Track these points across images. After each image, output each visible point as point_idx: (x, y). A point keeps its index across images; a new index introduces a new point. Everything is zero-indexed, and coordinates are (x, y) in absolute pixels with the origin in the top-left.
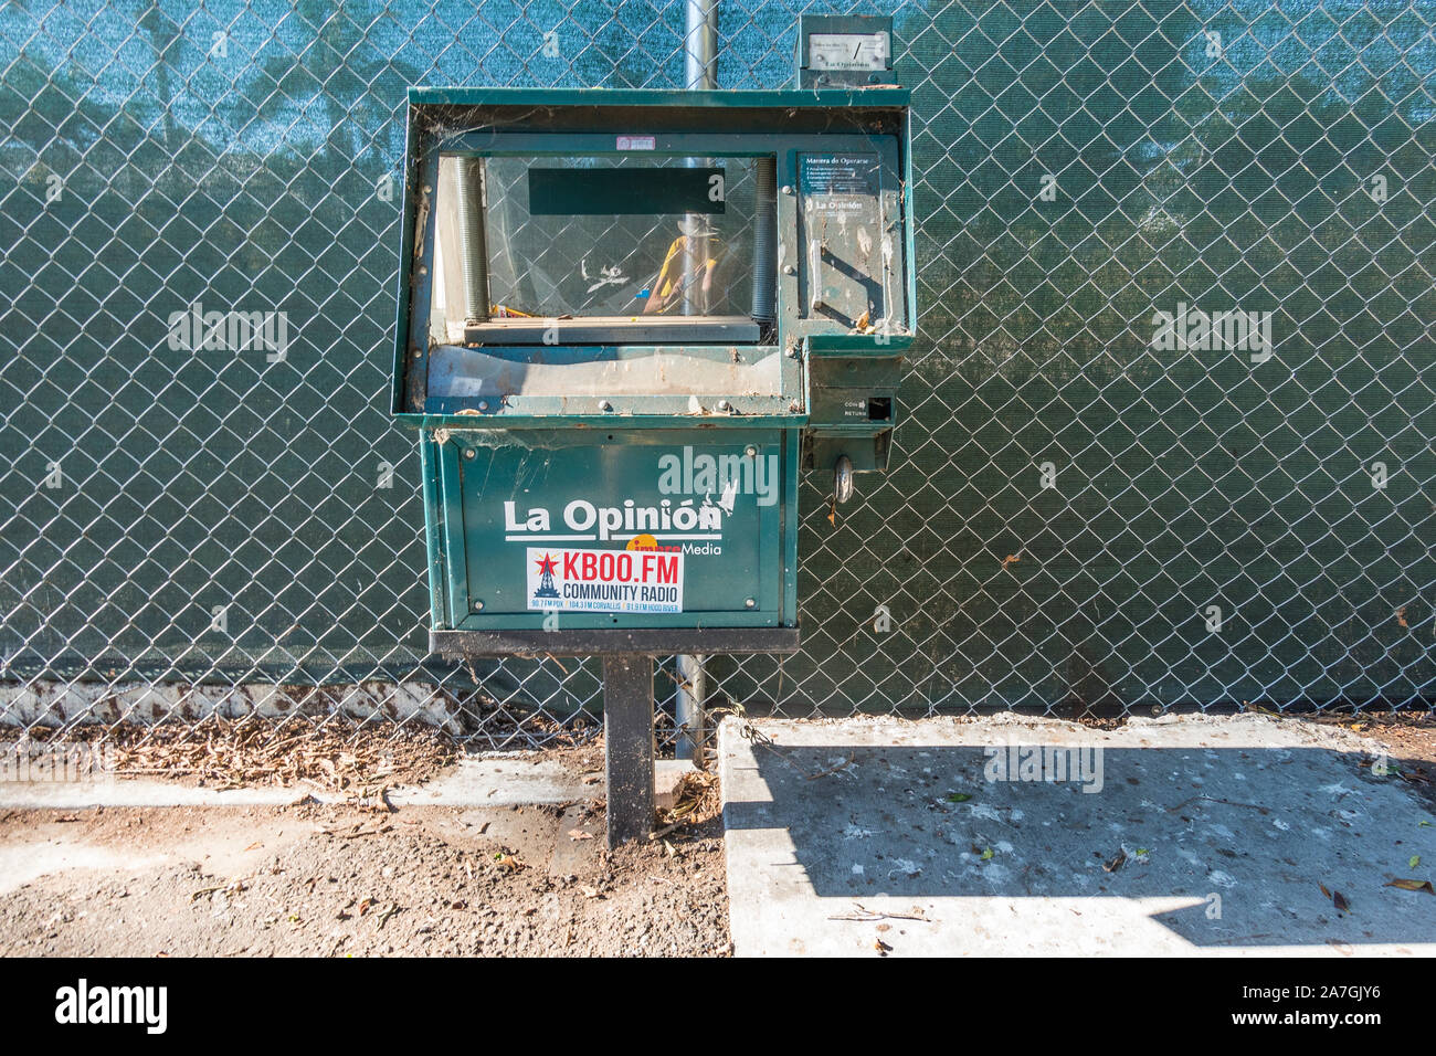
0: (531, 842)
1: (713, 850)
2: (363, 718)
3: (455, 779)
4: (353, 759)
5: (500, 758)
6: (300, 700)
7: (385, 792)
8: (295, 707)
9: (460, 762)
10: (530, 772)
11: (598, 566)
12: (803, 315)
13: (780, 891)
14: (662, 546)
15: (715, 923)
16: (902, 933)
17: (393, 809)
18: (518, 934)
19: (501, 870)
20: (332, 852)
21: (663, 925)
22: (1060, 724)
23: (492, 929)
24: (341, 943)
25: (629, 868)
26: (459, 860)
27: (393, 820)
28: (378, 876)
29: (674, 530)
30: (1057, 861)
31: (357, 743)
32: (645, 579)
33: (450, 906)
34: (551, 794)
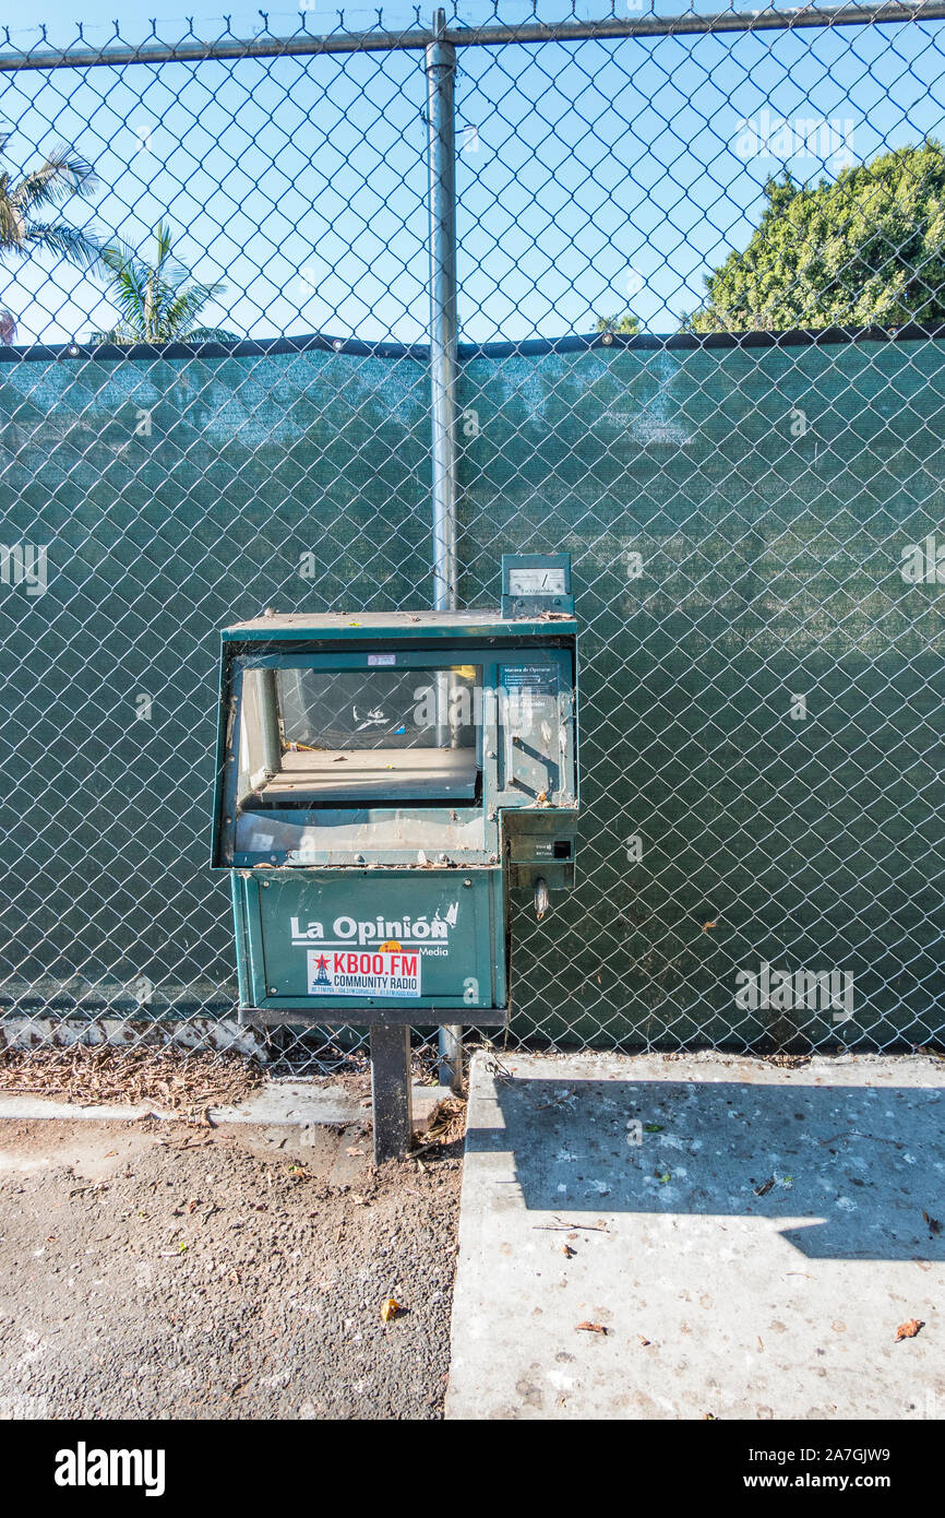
0: (318, 1156)
1: (455, 1168)
2: (191, 1048)
3: (261, 1101)
4: (183, 1082)
5: (297, 1082)
6: (142, 1032)
7: (207, 1111)
8: (138, 1038)
9: (265, 1085)
10: (320, 1096)
11: (358, 963)
12: (501, 789)
13: (500, 1204)
14: (405, 949)
15: (448, 1228)
16: (587, 1241)
17: (213, 1125)
18: (303, 1232)
19: (294, 1179)
20: (168, 1161)
21: (408, 1229)
22: (752, 1063)
23: (284, 1227)
24: (176, 1234)
25: (389, 1181)
26: (262, 1171)
27: (214, 1135)
28: (202, 1181)
29: (413, 938)
30: (718, 1185)
31: (186, 1068)
32: (393, 973)
33: (255, 1208)
34: (335, 1115)
